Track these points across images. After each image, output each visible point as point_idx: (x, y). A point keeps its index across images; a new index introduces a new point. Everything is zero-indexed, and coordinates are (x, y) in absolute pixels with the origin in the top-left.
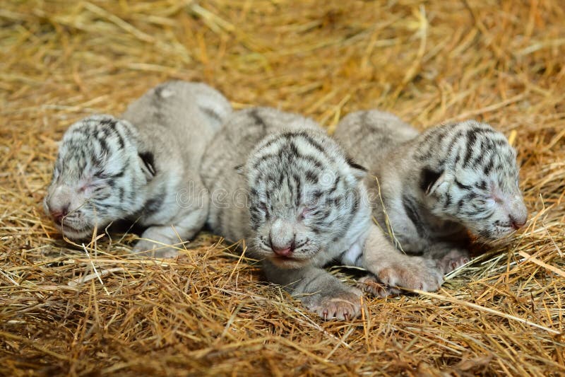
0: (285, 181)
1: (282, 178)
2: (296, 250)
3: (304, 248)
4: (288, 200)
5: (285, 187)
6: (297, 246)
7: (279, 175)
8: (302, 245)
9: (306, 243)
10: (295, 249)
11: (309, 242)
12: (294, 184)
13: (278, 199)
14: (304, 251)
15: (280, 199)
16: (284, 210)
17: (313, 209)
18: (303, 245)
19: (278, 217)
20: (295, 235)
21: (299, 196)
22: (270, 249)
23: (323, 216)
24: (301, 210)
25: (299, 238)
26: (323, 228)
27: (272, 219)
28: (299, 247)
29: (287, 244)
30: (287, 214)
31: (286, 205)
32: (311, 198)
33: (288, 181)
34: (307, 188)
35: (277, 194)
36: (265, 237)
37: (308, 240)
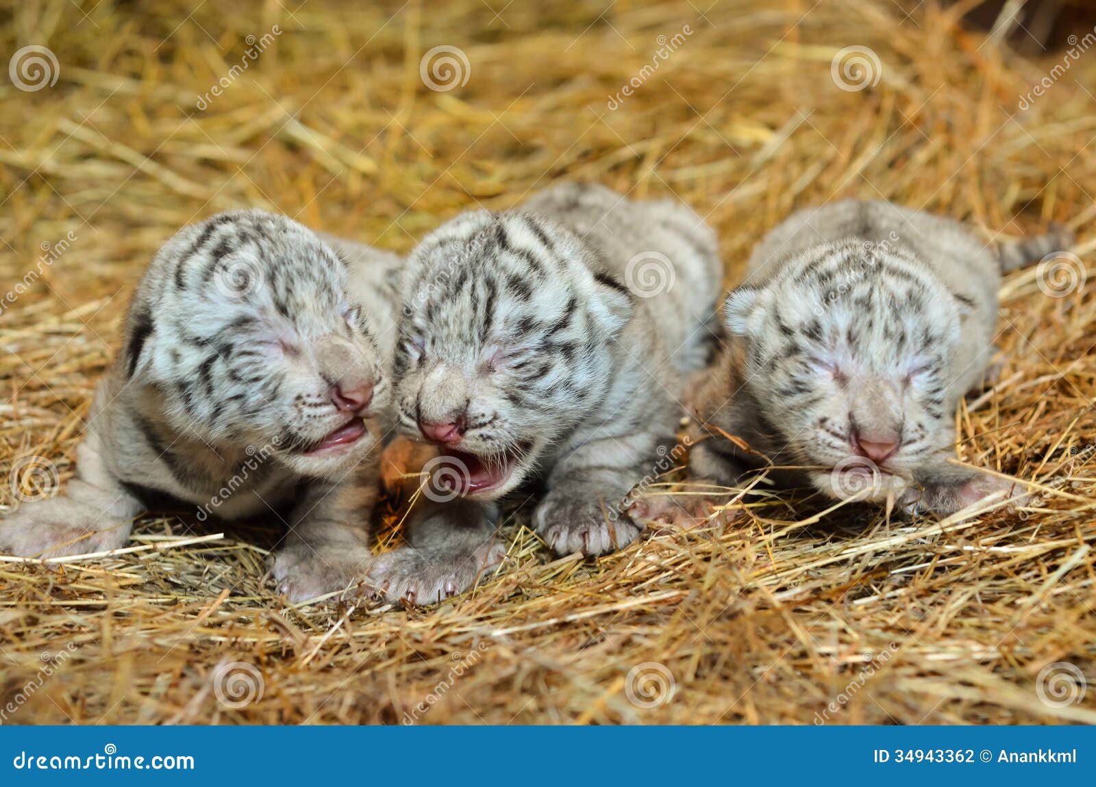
0: (467, 286)
1: (463, 279)
2: (470, 433)
3: (485, 431)
4: (466, 326)
5: (465, 299)
6: (472, 423)
7: (458, 275)
8: (482, 425)
9: (490, 422)
10: (467, 429)
11: (497, 423)
12: (482, 293)
13: (447, 323)
14: (485, 438)
15: (451, 322)
16: (454, 346)
17: (514, 355)
18: (484, 425)
19: (440, 360)
20: (468, 401)
21: (488, 322)
22: (414, 424)
23: (533, 373)
24: (489, 352)
25: (476, 409)
26: (530, 397)
27: (429, 365)
28: (476, 427)
29: (449, 414)
30: (458, 356)
31: (460, 336)
32: (513, 330)
33: (474, 287)
34: (507, 308)
35: (447, 311)
36: (411, 399)
37: (495, 417)
